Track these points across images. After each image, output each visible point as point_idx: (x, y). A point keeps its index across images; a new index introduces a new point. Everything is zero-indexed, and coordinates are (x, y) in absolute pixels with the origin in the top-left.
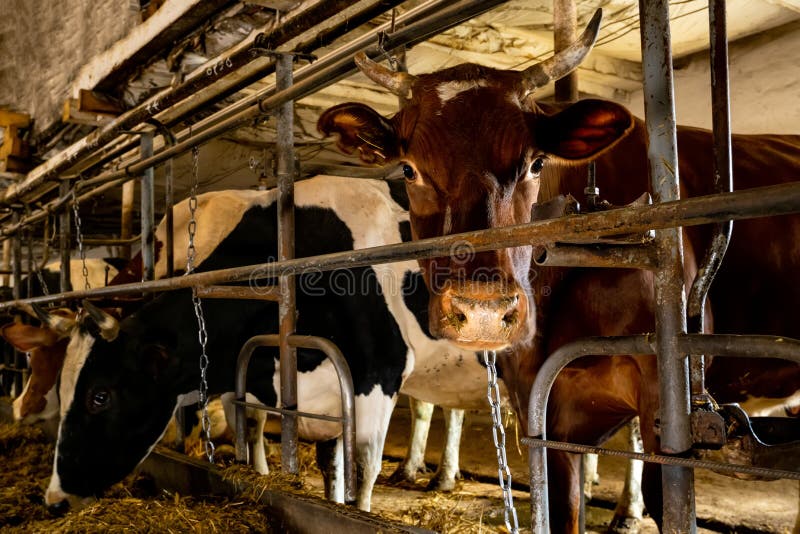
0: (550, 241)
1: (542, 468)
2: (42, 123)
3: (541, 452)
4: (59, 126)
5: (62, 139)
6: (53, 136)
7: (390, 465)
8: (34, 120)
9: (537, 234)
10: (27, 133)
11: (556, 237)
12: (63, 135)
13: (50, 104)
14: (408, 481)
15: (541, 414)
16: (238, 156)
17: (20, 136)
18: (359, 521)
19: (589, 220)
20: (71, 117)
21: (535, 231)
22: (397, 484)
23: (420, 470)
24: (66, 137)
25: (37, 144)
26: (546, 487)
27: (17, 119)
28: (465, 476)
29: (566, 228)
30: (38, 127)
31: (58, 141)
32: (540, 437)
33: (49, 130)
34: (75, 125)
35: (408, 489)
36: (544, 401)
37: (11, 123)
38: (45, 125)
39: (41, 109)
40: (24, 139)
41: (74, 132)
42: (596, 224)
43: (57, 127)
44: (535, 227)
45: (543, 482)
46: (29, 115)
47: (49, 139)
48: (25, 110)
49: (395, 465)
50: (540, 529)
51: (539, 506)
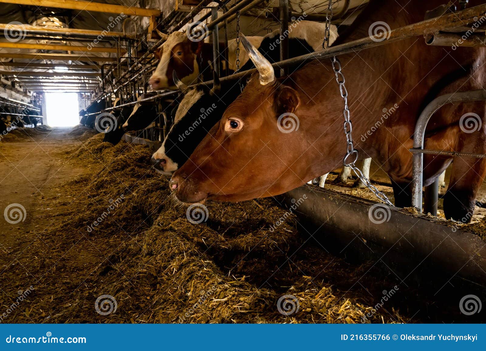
0: (437, 30)
1: (420, 165)
2: (166, 14)
3: (420, 156)
4: (174, 14)
5: (175, 21)
6: (171, 19)
7: (334, 176)
8: (162, 13)
9: (428, 27)
10: (160, 19)
11: (441, 26)
12: (176, 19)
13: (169, 3)
14: (343, 183)
15: (421, 136)
16: (259, 25)
17: (157, 21)
18: (320, 192)
19: (462, 13)
20: (179, 8)
21: (428, 25)
22: (337, 184)
23: (349, 178)
24: (177, 20)
25: (164, 25)
26: (422, 174)
27: (155, 13)
28: (372, 182)
29: (447, 20)
30: (164, 16)
31: (173, 22)
32: (420, 148)
33: (169, 16)
34: (181, 13)
35: (342, 186)
36: (424, 129)
37: (152, 15)
38: (167, 15)
39: (165, 7)
40: (159, 22)
41: (180, 17)
42: (467, 15)
43: (173, 15)
44: (427, 23)
45: (420, 172)
46: (160, 10)
47: (170, 21)
48: (158, 8)
49: (336, 176)
50: (417, 196)
51: (417, 184)
